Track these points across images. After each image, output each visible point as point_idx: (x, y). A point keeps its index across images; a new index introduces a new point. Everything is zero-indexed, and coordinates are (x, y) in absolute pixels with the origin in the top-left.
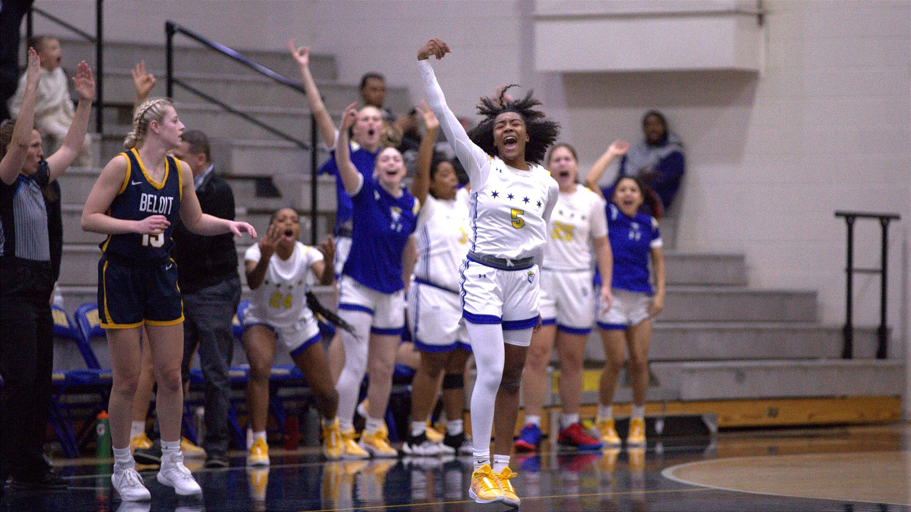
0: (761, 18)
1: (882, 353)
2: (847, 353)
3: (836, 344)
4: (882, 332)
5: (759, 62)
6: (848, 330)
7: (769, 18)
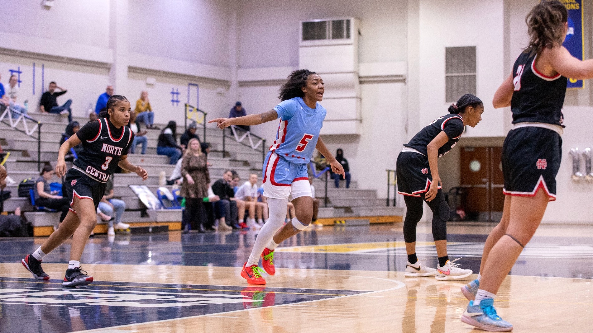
0: (361, 121)
1: (395, 205)
2: (388, 205)
3: (385, 203)
4: (395, 200)
5: (360, 132)
6: (388, 200)
7: (364, 121)
